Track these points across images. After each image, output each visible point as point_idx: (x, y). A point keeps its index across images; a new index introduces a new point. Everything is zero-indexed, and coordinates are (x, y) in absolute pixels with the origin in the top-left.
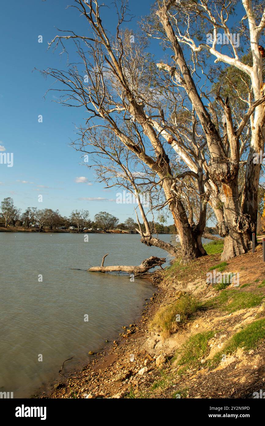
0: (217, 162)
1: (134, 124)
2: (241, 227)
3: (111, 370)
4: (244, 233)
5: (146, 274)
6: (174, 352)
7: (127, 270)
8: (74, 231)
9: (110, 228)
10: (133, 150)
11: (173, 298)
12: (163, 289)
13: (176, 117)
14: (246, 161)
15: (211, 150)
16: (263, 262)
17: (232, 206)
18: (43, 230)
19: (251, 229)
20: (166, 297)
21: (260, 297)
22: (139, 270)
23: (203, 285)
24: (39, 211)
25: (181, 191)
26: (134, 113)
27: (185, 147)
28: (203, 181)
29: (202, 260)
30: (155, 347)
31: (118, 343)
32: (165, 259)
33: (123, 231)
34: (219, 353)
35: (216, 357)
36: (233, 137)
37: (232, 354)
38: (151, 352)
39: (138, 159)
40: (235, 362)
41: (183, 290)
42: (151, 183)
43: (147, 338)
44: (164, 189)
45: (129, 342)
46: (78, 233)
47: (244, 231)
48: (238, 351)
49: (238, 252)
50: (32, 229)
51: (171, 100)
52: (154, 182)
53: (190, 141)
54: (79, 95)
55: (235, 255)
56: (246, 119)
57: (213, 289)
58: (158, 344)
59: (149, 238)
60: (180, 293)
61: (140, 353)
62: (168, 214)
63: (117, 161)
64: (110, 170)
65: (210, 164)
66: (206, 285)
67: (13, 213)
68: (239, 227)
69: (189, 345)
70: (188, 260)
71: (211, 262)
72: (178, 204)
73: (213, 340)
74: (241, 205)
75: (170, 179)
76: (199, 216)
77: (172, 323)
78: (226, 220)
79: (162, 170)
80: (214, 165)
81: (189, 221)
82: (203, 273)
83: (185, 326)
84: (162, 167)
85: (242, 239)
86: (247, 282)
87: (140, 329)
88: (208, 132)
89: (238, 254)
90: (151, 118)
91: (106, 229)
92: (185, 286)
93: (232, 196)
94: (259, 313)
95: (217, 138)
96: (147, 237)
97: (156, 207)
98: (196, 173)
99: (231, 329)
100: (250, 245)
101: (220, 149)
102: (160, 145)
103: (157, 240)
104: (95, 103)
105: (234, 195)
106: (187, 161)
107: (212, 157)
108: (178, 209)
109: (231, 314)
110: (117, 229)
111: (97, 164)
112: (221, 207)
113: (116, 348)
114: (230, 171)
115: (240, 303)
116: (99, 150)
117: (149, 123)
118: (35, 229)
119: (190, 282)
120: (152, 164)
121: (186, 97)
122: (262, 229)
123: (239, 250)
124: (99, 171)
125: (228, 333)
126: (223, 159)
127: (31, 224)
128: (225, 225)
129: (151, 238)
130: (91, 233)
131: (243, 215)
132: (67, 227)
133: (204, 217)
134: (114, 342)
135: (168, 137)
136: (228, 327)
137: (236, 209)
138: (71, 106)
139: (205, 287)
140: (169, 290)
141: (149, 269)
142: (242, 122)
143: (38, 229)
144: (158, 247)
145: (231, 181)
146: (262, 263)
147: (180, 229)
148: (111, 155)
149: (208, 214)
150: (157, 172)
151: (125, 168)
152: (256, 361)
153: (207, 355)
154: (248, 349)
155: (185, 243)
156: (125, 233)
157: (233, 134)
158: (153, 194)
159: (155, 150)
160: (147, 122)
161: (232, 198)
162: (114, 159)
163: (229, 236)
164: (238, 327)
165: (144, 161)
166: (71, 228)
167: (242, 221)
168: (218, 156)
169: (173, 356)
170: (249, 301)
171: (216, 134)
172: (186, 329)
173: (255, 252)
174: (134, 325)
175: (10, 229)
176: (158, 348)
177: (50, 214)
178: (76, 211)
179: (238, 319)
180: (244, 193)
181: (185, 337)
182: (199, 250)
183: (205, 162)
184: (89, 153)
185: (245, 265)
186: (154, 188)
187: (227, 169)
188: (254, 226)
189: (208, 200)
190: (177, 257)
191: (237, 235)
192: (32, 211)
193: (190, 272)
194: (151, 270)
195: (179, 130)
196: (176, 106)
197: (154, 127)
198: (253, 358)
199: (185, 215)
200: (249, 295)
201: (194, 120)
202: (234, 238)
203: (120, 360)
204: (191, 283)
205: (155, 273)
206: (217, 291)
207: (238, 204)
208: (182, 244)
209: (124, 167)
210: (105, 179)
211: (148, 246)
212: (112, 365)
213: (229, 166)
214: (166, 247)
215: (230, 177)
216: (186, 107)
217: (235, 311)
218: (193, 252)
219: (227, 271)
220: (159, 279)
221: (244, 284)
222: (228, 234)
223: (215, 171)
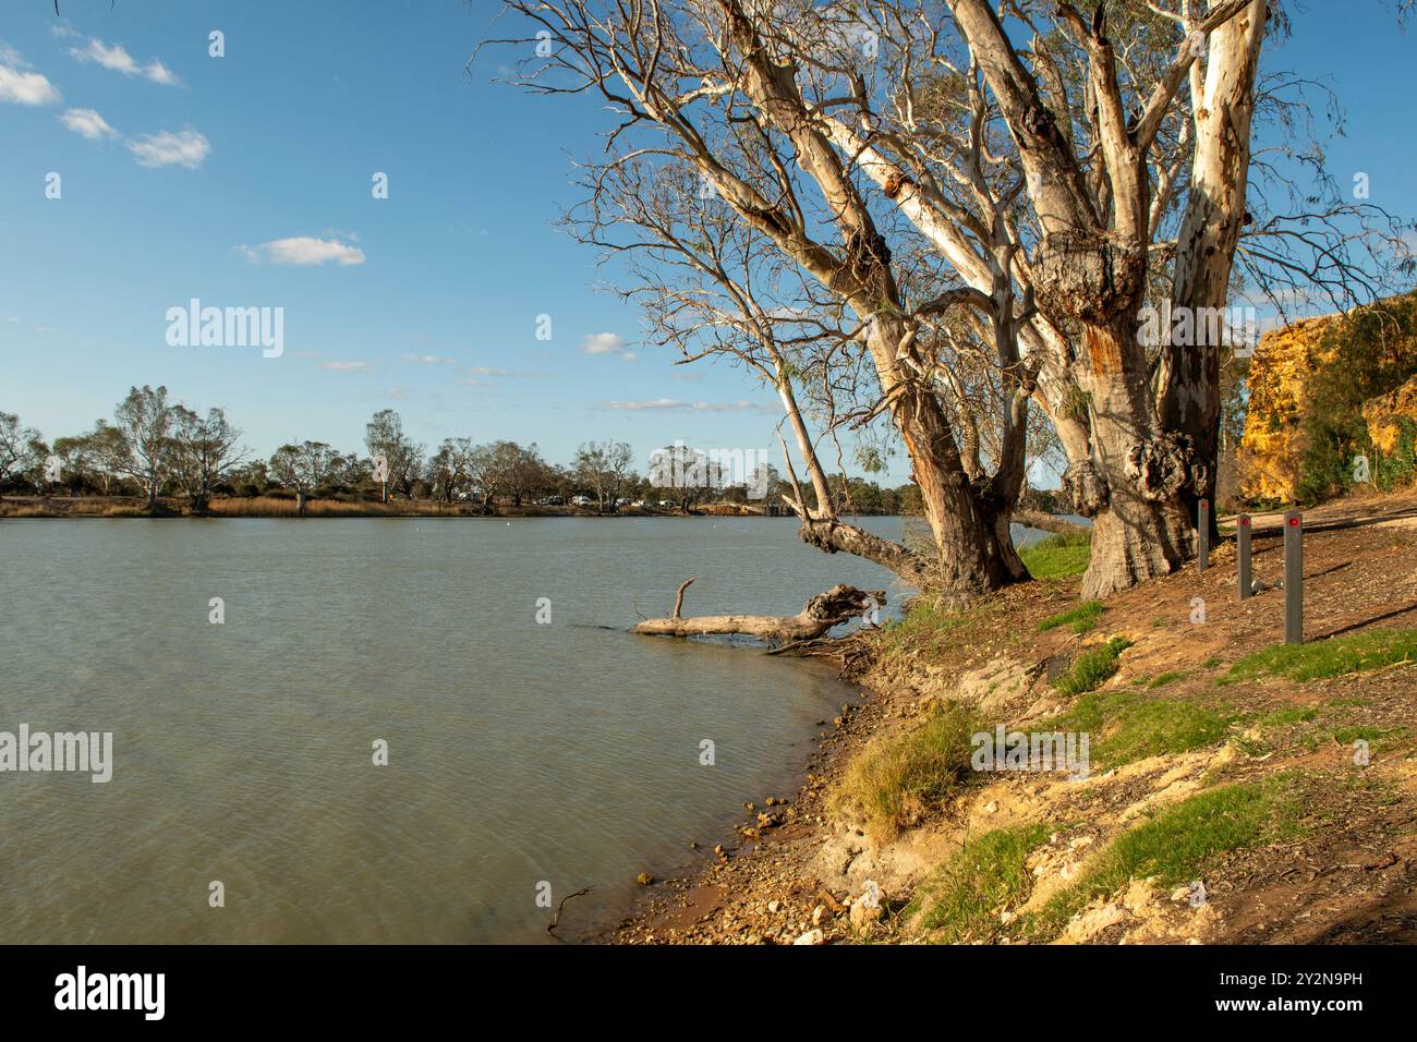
0: (1063, 248)
1: (764, 135)
2: (1155, 480)
3: (708, 934)
4: (1167, 500)
5: (821, 644)
6: (911, 886)
7: (757, 629)
8: (588, 512)
9: (702, 498)
10: (763, 227)
11: (913, 720)
12: (876, 690)
13: (912, 100)
14: (1176, 241)
15: (1040, 208)
16: (1238, 600)
17: (1122, 405)
18: (492, 507)
19: (1192, 487)
20: (886, 716)
21: (1221, 715)
22: (795, 631)
23: (1016, 679)
24: (480, 449)
25: (934, 360)
26: (763, 97)
27: (947, 203)
28: (1014, 320)
29: (1012, 595)
30: (849, 870)
31: (729, 854)
32: (884, 593)
33: (744, 508)
34: (1063, 893)
35: (1056, 907)
36: (1122, 152)
37: (1112, 899)
38: (835, 884)
39: (783, 258)
40: (1120, 924)
41: (946, 696)
42: (826, 335)
43: (821, 842)
44: (874, 353)
45: (765, 853)
46: (599, 516)
47: (1166, 494)
48: (1131, 890)
49: (1146, 569)
50: (462, 507)
51: (890, 39)
52: (838, 333)
53: (964, 181)
54: (578, 49)
55: (1135, 580)
56: (1175, 79)
57: (1053, 691)
58: (859, 859)
59: (829, 525)
60: (933, 705)
61: (800, 887)
62: (890, 444)
63: (713, 272)
64: (691, 302)
65: (1037, 257)
66: (1025, 678)
67: (402, 457)
68: (1149, 480)
69: (960, 866)
70: (964, 597)
71: (1045, 603)
72: (924, 404)
73: (1045, 851)
74: (1158, 402)
75: (894, 318)
76: (1000, 446)
77: (905, 794)
78: (1098, 455)
79: (866, 288)
80: (1054, 262)
81: (966, 463)
82: (1016, 641)
83: (947, 807)
84: (863, 279)
85: (1161, 523)
86: (1176, 667)
87: (799, 815)
88: (1029, 142)
89: (1143, 575)
90: (820, 107)
91: (689, 503)
92: (951, 680)
93: (1120, 368)
94: (1216, 770)
95: (1062, 160)
96: (820, 521)
97: (849, 417)
98: (989, 293)
99: (1110, 819)
100: (1190, 545)
101: (1075, 202)
102: (854, 201)
103: (854, 534)
104: (629, 72)
105: (1130, 365)
106: (955, 253)
107: (1045, 234)
108: (923, 420)
109: (1112, 772)
110: (724, 503)
111: (648, 286)
112: (1080, 410)
113: (722, 869)
114: (1112, 279)
115: (1147, 736)
116: (654, 236)
117: (814, 127)
118: (468, 507)
119: (971, 668)
120: (829, 269)
121: (945, 21)
122: (1241, 490)
123: (1149, 560)
124: (657, 308)
125: (1099, 830)
126: (1085, 236)
127: (456, 490)
128: (1094, 473)
129: (834, 526)
130: (642, 515)
131: (1164, 438)
132: (566, 500)
133: (1019, 451)
134: (717, 849)
135: (883, 173)
136: (1099, 814)
137: (1139, 416)
138: (554, 91)
139: (1023, 687)
140: (897, 694)
141: (828, 626)
142: (1158, 95)
143: (478, 506)
144: (859, 555)
145: (1117, 314)
146: (1233, 605)
147: (932, 491)
148: (693, 252)
149: (1032, 438)
150: (849, 298)
151: (739, 292)
152: (1198, 923)
153: (1023, 899)
154: (1169, 884)
155: (952, 539)
156: (751, 513)
157: (1124, 142)
158: (834, 376)
159: (839, 222)
160: (809, 124)
161: (1120, 375)
162: (701, 264)
163: (1112, 513)
164: (1137, 814)
165: (800, 262)
166: (579, 500)
167: (1159, 460)
168: (1067, 227)
169: (906, 901)
170: (1180, 730)
171: (1059, 145)
172: (951, 816)
173: (1210, 566)
174: (782, 801)
175: (397, 507)
176: (858, 874)
177: (511, 458)
178: (592, 445)
179: (1136, 789)
180: (1167, 359)
181: (948, 840)
182: (1001, 563)
183: (1022, 254)
184: (621, 249)
185: (1169, 610)
186: (837, 353)
187: (1101, 271)
188: (1205, 474)
189: (1032, 389)
190: (926, 589)
191: (1142, 507)
192: (458, 450)
193: (970, 636)
194: (837, 631)
195: (924, 144)
196: (909, 59)
197: (835, 142)
198: (1189, 914)
199: (948, 443)
200: (1182, 711)
201: (978, 104)
202: (1129, 517)
203: (735, 905)
204: (972, 674)
205: (850, 639)
206: (1063, 697)
207: (1143, 396)
208: (940, 543)
209: (737, 289)
210: (675, 334)
211: (826, 552)
212: (711, 919)
213: (1109, 259)
214: (887, 555)
215: (1113, 302)
216: (945, 58)
217: (1126, 761)
218: (979, 570)
219: (1103, 632)
220: (863, 659)
221: (1162, 674)
222: (1108, 505)
223: (1056, 281)
